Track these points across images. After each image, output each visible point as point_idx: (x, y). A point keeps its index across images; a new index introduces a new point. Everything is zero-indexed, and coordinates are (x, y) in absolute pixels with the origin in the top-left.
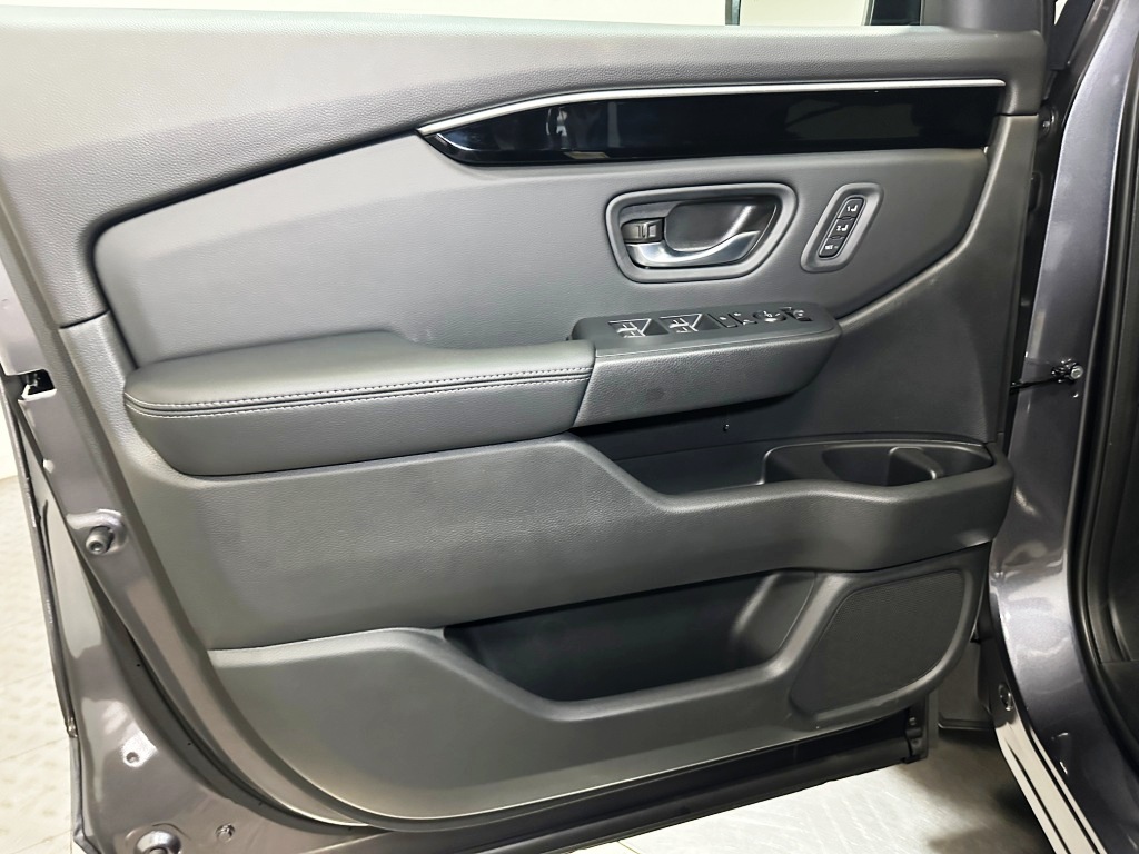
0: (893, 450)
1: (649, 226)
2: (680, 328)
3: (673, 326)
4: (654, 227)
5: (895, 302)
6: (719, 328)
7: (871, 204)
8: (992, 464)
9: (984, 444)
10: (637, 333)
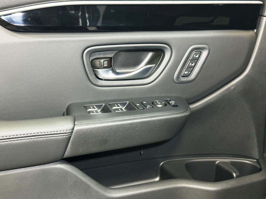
0: (217, 162)
1: (104, 61)
2: (118, 109)
3: (114, 108)
4: (107, 62)
5: (216, 97)
6: (136, 109)
7: (205, 54)
8: (260, 170)
9: (257, 160)
10: (97, 112)
